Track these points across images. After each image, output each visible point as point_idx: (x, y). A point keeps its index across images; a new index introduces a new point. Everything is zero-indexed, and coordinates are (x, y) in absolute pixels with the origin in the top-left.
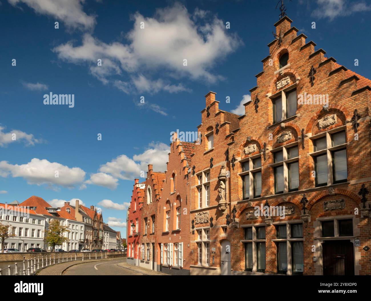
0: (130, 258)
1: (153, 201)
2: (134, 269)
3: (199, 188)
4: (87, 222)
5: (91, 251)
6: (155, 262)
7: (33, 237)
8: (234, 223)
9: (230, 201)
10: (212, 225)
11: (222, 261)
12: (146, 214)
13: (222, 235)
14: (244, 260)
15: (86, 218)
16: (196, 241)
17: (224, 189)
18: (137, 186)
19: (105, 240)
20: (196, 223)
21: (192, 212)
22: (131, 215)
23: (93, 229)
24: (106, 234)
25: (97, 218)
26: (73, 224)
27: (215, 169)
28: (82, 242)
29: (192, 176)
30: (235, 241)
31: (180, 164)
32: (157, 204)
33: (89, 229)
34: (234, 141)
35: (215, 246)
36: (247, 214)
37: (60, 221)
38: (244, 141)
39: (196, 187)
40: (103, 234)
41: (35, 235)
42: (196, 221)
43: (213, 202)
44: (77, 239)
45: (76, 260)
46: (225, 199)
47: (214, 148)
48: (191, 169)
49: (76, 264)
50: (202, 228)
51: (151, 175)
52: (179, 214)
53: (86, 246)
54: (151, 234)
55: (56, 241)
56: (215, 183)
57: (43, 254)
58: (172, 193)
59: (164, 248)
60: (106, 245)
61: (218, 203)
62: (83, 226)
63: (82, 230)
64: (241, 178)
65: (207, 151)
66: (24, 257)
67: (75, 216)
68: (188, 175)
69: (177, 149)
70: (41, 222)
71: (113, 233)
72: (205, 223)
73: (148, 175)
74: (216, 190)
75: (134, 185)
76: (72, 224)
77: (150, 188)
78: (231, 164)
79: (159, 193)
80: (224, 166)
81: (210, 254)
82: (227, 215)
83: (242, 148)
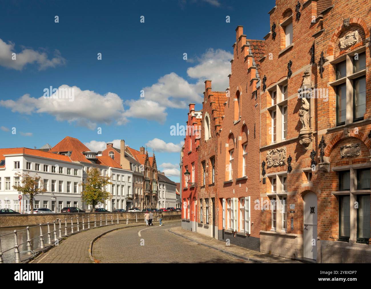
0: (186, 220)
1: (212, 136)
2: (189, 236)
3: (272, 111)
4: (137, 170)
5: (141, 211)
6: (215, 226)
7: (69, 193)
8: (321, 165)
9: (316, 129)
10: (290, 169)
11: (305, 225)
12: (204, 156)
13: (305, 184)
14: (338, 224)
15: (135, 165)
16: (268, 194)
17: (307, 110)
18: (193, 114)
19: (161, 195)
20: (268, 166)
21: (262, 150)
22: (186, 157)
23: (144, 180)
24: (161, 186)
25: (149, 164)
26: (118, 174)
27: (294, 79)
28: (130, 199)
29: (262, 93)
30: (323, 193)
31: (246, 76)
32: (217, 139)
33: (139, 180)
34: (323, 30)
35: (295, 201)
36: (342, 149)
37: (101, 170)
38: (339, 27)
39: (268, 109)
40: (157, 187)
41: (71, 190)
42: (267, 163)
43: (291, 132)
44: (123, 195)
45: (118, 223)
46: (310, 127)
47: (293, 44)
48: (260, 81)
49: (117, 229)
50: (277, 173)
51: (209, 96)
52: (246, 153)
53: (136, 203)
54: (210, 185)
55: (95, 198)
56: (294, 102)
57: (80, 215)
58: (236, 121)
59: (226, 206)
60: (161, 202)
61: (299, 133)
62: (131, 176)
63: (130, 181)
64: (333, 90)
65: (283, 50)
66: (57, 219)
67: (120, 163)
68: (256, 92)
69: (243, 53)
70: (78, 172)
71: (171, 185)
72: (280, 165)
73: (205, 97)
74: (297, 112)
75: (188, 114)
76: (116, 174)
77: (208, 116)
78: (318, 68)
79: (219, 123)
80: (307, 73)
81: (288, 214)
82: (311, 153)
83: (336, 40)
